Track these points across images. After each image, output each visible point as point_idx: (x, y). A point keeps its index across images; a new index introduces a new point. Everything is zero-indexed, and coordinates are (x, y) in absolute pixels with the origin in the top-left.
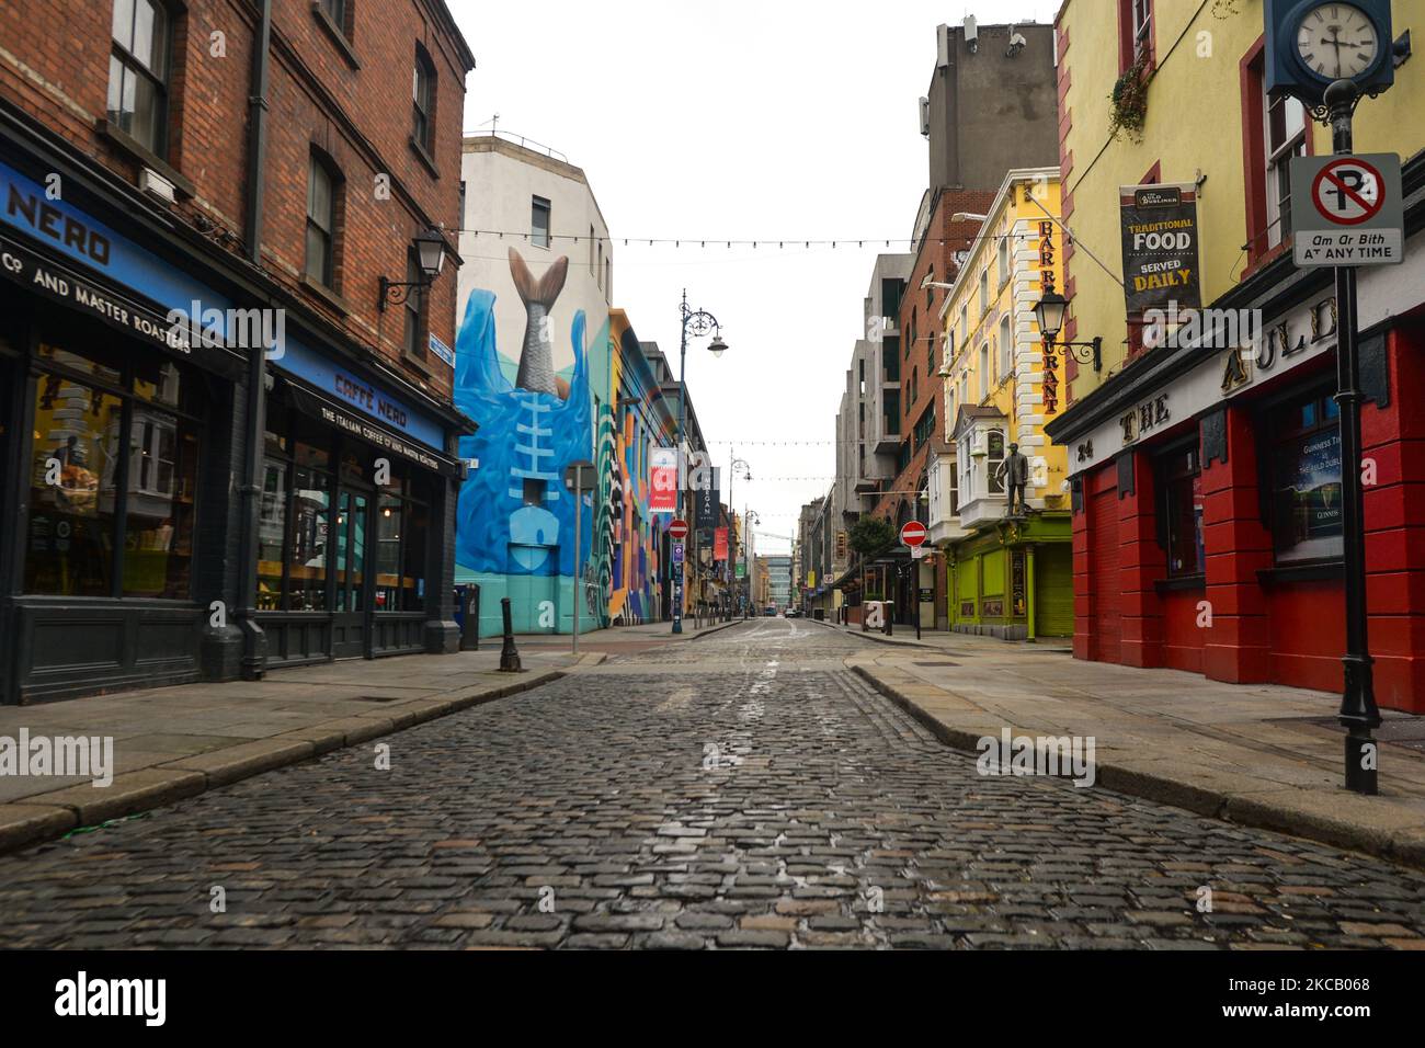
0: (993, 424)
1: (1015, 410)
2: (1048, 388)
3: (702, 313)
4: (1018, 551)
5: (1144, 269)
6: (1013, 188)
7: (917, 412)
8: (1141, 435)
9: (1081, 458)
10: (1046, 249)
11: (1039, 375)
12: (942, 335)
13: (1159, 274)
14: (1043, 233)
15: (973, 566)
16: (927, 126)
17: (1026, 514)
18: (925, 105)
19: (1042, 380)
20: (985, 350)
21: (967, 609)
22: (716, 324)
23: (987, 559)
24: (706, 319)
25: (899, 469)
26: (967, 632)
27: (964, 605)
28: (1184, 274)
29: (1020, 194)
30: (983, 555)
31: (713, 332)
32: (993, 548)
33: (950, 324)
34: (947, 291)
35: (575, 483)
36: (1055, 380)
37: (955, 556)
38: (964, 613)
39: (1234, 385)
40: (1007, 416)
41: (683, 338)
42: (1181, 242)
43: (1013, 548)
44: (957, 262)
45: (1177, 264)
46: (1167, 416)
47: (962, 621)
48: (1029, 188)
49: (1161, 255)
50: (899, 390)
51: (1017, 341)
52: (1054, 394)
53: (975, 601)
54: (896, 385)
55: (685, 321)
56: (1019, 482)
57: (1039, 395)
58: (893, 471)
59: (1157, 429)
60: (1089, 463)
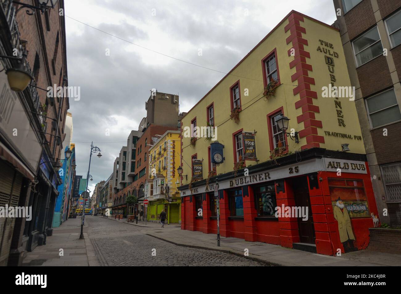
0: (162, 178)
1: (167, 176)
2: (173, 173)
3: (96, 147)
4: (166, 205)
5: (196, 171)
6: (168, 133)
7: (140, 169)
8: (194, 193)
9: (183, 194)
10: (174, 146)
11: (172, 170)
12: (149, 155)
13: (198, 172)
14: (173, 143)
15: (155, 207)
16: (147, 108)
17: (169, 198)
18: (147, 103)
19: (172, 171)
20: (160, 161)
21: (153, 216)
22: (99, 150)
23: (158, 206)
24: (97, 149)
25: (134, 180)
26: (152, 222)
27: (152, 216)
28: (201, 173)
29: (169, 135)
30: (158, 205)
31: (99, 152)
32: (160, 204)
33: (151, 153)
34: (151, 147)
35: (84, 196)
36: (175, 171)
37: (150, 204)
38: (152, 217)
39: (207, 191)
40: (165, 177)
41: (91, 153)
42: (200, 168)
43: (165, 204)
44: (153, 139)
45: (200, 171)
46: (198, 192)
47: (151, 219)
48: (171, 134)
49: (198, 170)
50: (135, 162)
51: (168, 163)
52: (174, 174)
53: (155, 215)
54: (134, 161)
55: (92, 149)
56: (167, 191)
57: (172, 174)
58: (132, 180)
59: (196, 193)
60: (185, 195)
